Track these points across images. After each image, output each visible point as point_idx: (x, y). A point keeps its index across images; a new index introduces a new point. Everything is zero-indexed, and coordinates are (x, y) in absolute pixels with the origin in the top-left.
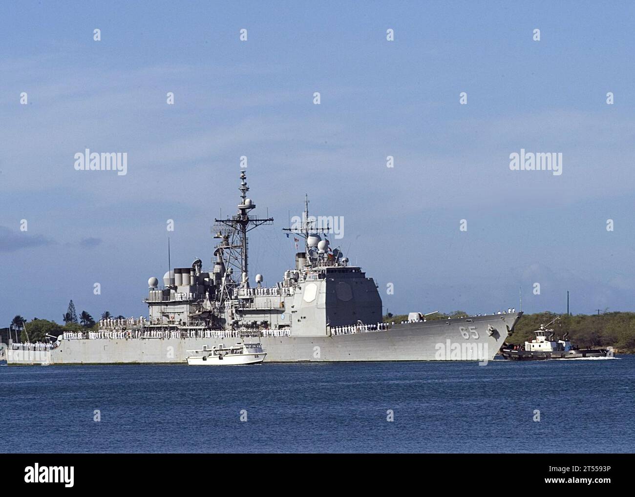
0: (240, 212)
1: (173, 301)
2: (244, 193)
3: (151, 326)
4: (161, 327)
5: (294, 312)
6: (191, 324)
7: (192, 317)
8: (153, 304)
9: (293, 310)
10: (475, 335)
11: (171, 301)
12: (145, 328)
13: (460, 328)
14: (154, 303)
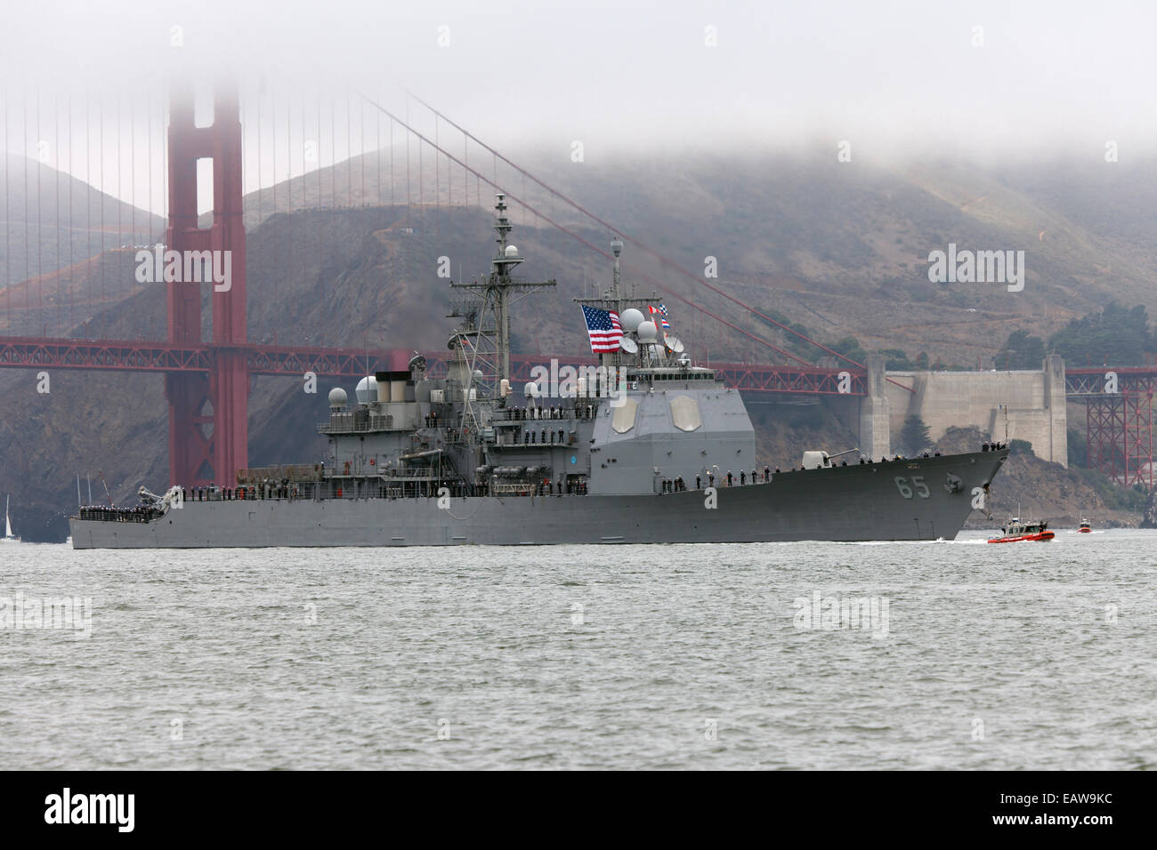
0: (497, 270)
1: (375, 430)
2: (503, 235)
3: (334, 477)
4: (352, 479)
5: (595, 450)
6: (409, 473)
7: (409, 459)
8: (338, 438)
9: (593, 446)
10: (924, 492)
11: (370, 431)
12: (324, 480)
13: (897, 479)
14: (341, 435)
